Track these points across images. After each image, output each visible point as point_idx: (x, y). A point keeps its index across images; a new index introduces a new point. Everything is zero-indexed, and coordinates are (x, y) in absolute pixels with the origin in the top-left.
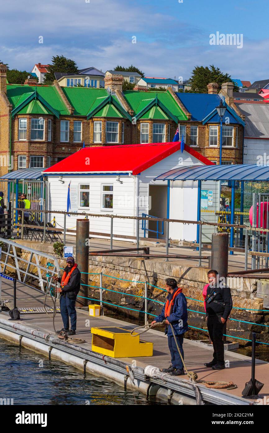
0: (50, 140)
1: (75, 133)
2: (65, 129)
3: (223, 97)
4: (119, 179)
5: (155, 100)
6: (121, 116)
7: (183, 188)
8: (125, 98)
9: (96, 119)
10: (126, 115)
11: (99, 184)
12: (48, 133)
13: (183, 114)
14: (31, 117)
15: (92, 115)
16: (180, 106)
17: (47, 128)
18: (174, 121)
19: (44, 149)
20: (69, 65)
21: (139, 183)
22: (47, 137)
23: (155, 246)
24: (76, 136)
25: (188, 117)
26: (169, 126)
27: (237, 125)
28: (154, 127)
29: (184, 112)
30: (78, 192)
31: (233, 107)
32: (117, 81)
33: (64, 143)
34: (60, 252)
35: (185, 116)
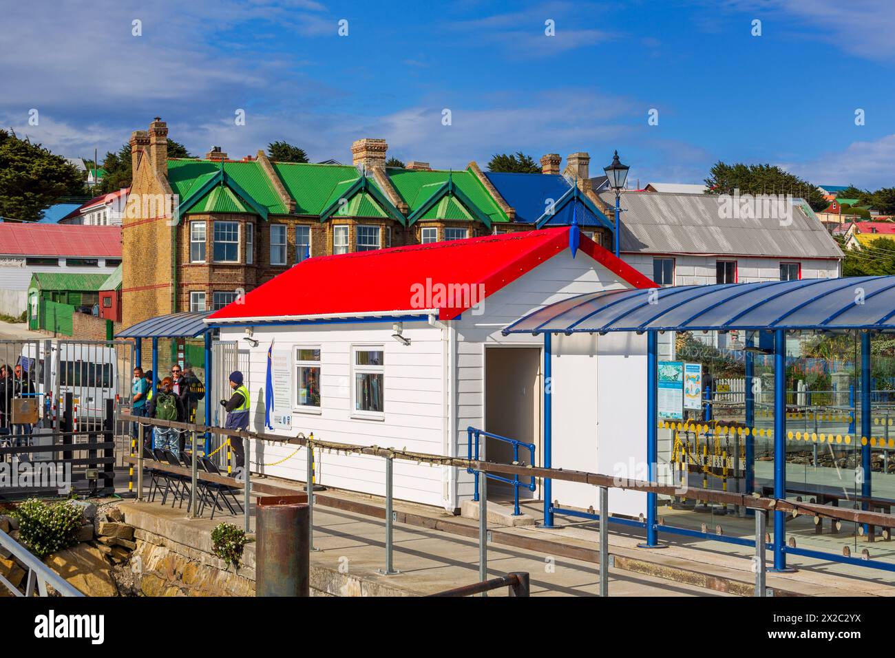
0: (250, 261)
1: (298, 249)
2: (279, 240)
3: (571, 178)
4: (401, 332)
5: (447, 185)
6: (384, 215)
7: (595, 356)
8: (391, 181)
9: (337, 221)
10: (393, 213)
11: (347, 347)
12: (246, 249)
13: (499, 211)
14: (214, 218)
15: (330, 213)
16: (493, 196)
17: (245, 240)
18: (483, 223)
19: (240, 278)
20: (296, 156)
21: (457, 343)
22: (246, 257)
23: (510, 524)
24: (300, 254)
25: (508, 215)
26: (474, 232)
27: (601, 230)
28: (447, 235)
29: (502, 207)
30: (293, 368)
31: (590, 197)
32: (376, 150)
33: (278, 267)
34: (233, 555)
35: (504, 214)
